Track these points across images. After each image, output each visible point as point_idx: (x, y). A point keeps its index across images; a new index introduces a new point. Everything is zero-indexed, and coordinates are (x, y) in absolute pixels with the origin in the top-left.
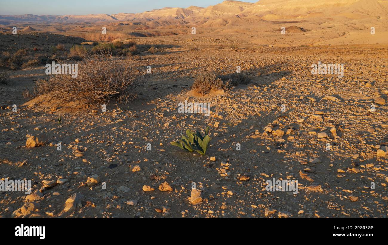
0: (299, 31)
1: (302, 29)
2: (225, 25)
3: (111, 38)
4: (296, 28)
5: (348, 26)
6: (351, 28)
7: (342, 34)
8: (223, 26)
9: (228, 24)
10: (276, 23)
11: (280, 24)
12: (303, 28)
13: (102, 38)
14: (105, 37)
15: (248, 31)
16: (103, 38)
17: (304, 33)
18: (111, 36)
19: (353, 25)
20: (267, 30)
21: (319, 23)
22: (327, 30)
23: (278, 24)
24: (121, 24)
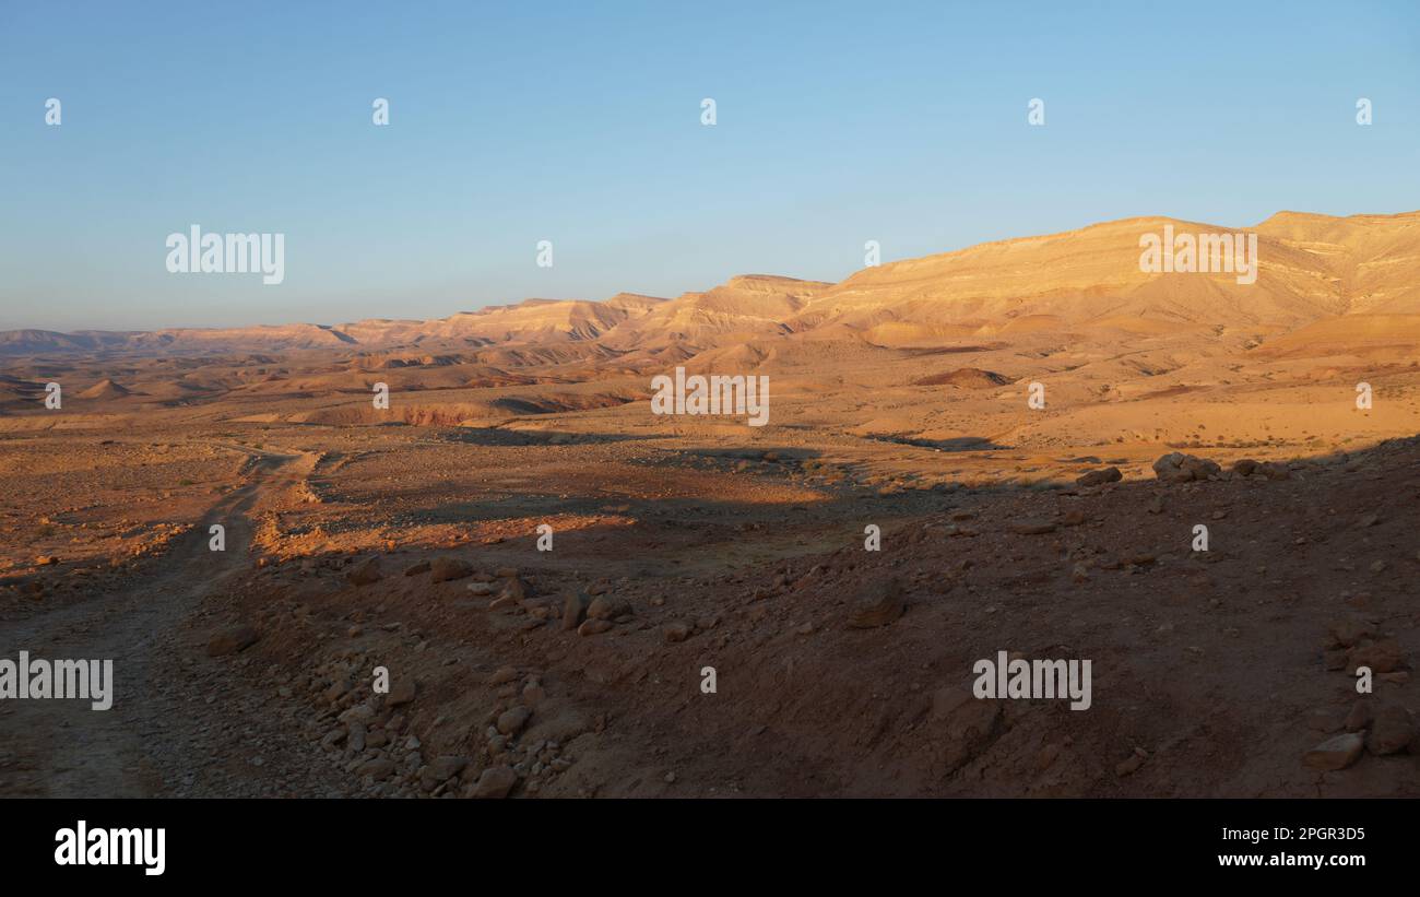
0: (985, 381)
1: (991, 375)
2: (758, 364)
3: (441, 418)
4: (977, 373)
5: (1123, 364)
6: (1129, 368)
7: (1099, 391)
8: (749, 366)
9: (765, 362)
10: (913, 354)
11: (927, 359)
12: (997, 372)
13: (412, 417)
14: (420, 414)
15: (838, 384)
16: (415, 419)
17: (999, 389)
18: (440, 412)
19: (1138, 359)
20: (893, 382)
21: (1044, 352)
22: (1062, 379)
23: (921, 359)
24: (393, 361)
